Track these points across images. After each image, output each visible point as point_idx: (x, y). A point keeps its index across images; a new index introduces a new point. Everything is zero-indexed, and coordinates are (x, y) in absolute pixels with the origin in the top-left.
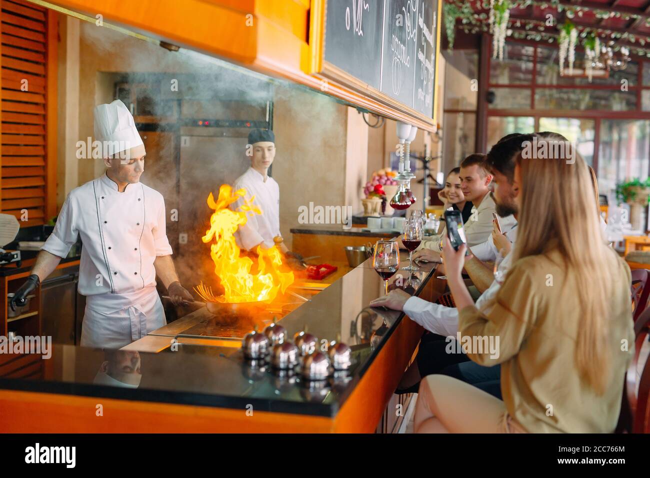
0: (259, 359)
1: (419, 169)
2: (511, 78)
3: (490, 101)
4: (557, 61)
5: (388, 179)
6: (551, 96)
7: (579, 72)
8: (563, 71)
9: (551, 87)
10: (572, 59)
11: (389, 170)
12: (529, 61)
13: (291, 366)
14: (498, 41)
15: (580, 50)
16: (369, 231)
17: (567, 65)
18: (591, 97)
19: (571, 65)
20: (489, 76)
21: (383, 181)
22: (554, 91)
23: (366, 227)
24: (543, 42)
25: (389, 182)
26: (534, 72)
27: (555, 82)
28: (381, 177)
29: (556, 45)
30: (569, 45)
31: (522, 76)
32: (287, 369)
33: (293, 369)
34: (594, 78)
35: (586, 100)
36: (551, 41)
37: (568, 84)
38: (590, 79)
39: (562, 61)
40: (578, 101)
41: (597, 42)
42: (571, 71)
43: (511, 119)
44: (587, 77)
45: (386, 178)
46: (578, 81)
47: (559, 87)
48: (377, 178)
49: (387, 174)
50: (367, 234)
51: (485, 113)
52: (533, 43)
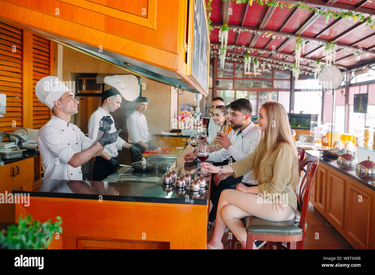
0: (169, 184)
1: (192, 111)
2: (224, 75)
3: (218, 84)
4: (243, 69)
5: (186, 115)
6: (240, 82)
7: (251, 73)
8: (246, 73)
9: (240, 79)
10: (249, 68)
11: (186, 111)
12: (231, 69)
13: (184, 187)
14: (222, 61)
15: (252, 65)
16: (182, 135)
17: (247, 70)
18: (254, 83)
19: (249, 71)
20: (217, 74)
21: (184, 115)
22: (241, 81)
23: (181, 133)
24: (238, 62)
25: (186, 116)
26: (234, 73)
27: (241, 77)
28: (183, 114)
29: (243, 63)
30: (248, 63)
31: (227, 74)
32: (182, 188)
33: (184, 188)
34: (257, 75)
35: (252, 84)
36: (240, 61)
37: (246, 78)
38: (255, 76)
39: (245, 69)
40: (250, 84)
41: (258, 62)
42: (249, 73)
43: (222, 91)
44: (254, 75)
45: (185, 114)
46: (250, 77)
47: (242, 79)
48: (182, 114)
49: (185, 113)
50: (182, 136)
51: (216, 89)
52: (234, 62)
